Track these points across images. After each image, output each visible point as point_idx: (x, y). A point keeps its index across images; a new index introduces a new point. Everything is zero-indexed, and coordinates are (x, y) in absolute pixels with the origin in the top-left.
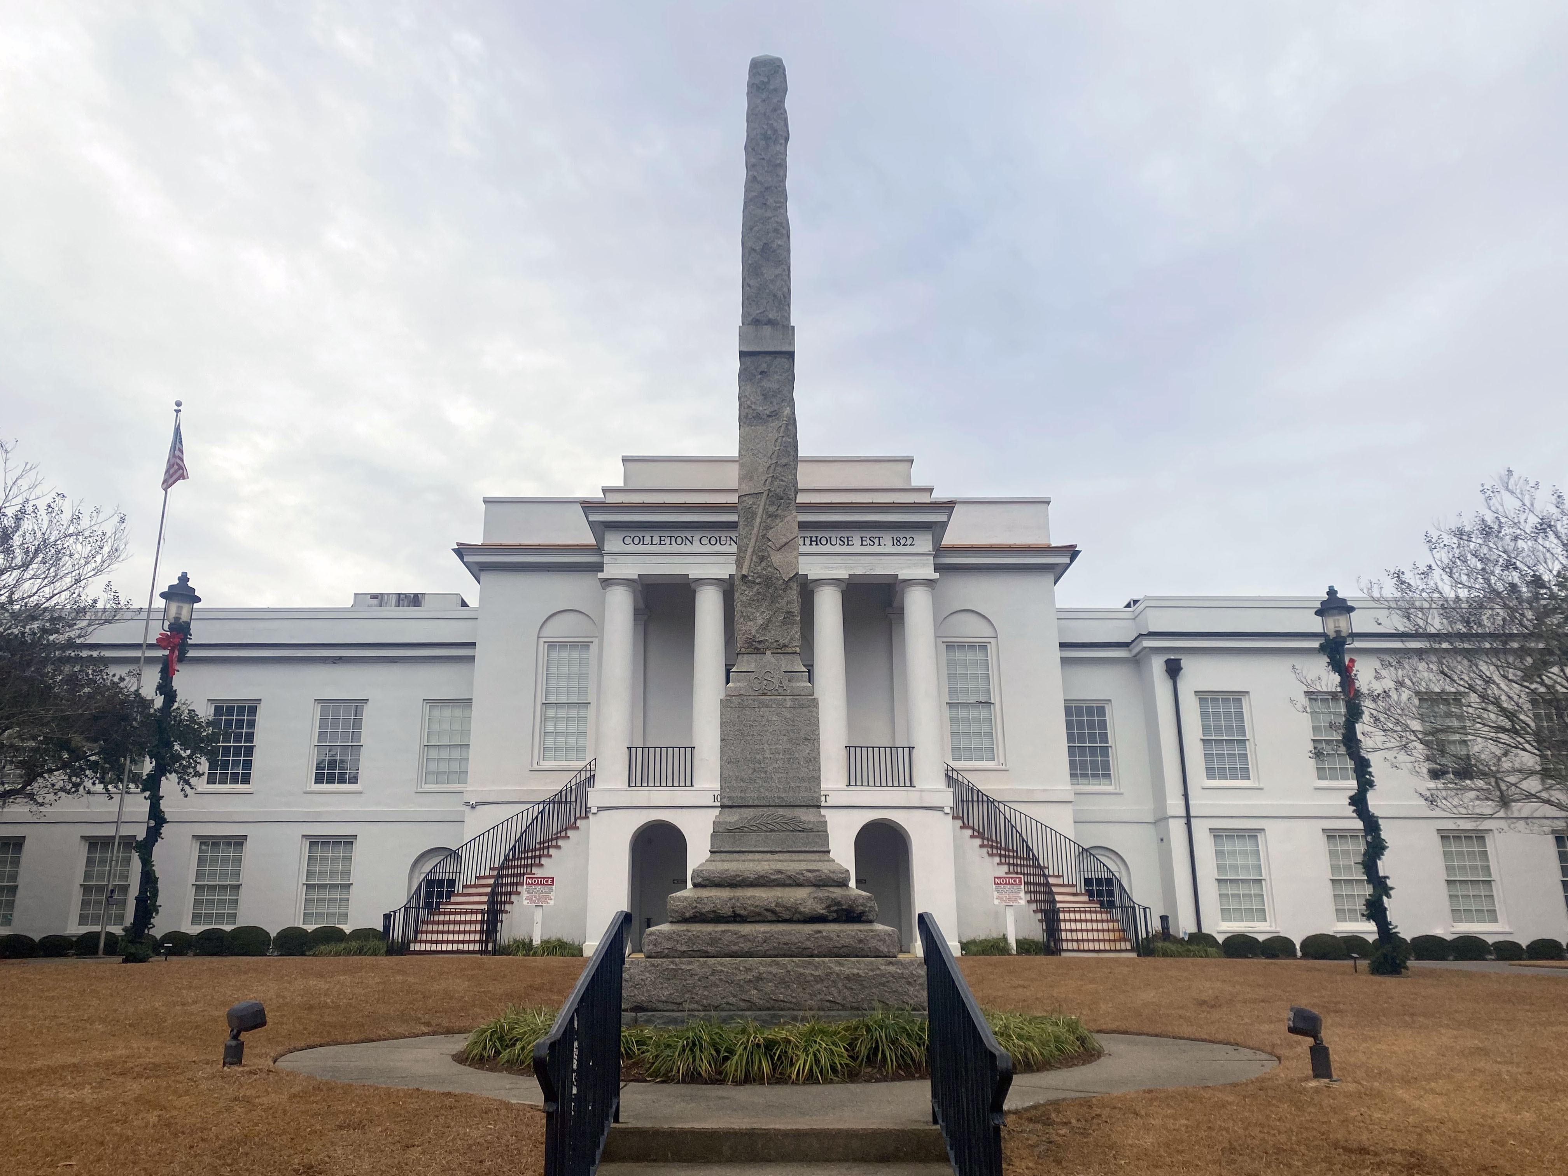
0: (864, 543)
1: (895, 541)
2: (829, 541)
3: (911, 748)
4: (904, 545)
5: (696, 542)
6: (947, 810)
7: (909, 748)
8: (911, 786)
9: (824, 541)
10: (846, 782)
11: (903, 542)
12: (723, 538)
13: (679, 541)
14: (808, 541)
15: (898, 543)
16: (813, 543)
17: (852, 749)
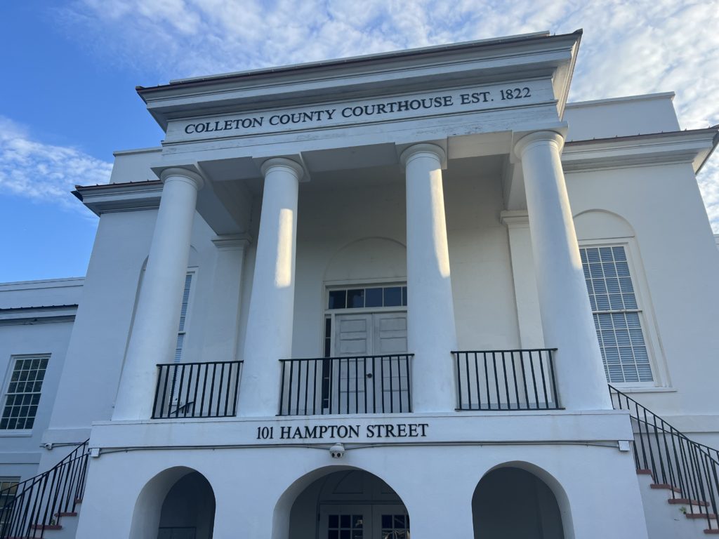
0: (466, 101)
1: (505, 95)
2: (422, 104)
3: (551, 351)
4: (517, 97)
5: (266, 123)
6: (624, 446)
7: (549, 350)
8: (557, 408)
9: (415, 105)
10: (454, 404)
11: (515, 94)
12: (297, 116)
13: (247, 124)
14: (396, 108)
15: (510, 97)
16: (403, 108)
17: (463, 356)
